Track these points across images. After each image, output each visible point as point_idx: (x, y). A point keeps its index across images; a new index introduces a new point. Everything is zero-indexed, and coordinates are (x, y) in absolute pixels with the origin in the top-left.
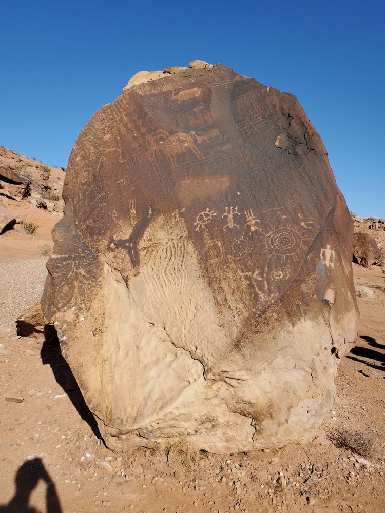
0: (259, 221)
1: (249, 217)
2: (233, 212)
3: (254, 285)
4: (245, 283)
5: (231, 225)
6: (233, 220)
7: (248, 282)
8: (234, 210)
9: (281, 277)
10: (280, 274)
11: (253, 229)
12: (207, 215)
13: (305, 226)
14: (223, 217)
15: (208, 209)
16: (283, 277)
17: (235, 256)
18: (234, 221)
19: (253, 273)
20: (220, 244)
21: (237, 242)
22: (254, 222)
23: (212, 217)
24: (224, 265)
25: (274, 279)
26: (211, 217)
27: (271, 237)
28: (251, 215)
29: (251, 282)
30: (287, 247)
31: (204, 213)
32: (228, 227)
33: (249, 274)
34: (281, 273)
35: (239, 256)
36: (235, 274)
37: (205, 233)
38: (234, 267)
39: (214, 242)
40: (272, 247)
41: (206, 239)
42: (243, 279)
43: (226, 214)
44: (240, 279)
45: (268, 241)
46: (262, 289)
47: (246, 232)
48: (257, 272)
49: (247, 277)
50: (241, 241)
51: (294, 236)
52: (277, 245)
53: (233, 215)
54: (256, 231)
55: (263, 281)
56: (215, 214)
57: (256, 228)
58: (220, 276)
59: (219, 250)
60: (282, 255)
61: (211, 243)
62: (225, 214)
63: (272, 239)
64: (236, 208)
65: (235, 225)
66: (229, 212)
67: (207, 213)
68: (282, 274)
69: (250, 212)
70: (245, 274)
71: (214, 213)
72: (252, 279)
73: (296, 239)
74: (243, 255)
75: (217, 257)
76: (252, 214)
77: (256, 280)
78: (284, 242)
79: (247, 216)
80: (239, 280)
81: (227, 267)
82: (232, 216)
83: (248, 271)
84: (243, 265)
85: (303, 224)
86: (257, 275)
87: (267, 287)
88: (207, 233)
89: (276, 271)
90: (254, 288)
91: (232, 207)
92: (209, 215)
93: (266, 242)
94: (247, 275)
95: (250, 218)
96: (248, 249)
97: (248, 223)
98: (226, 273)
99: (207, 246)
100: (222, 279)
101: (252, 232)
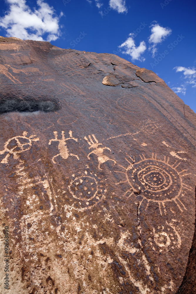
0: (108, 149)
1: (92, 143)
2: (66, 137)
3: (122, 267)
4: (103, 263)
5: (65, 154)
6: (68, 147)
7: (110, 261)
8: (67, 136)
9: (168, 243)
10: (165, 237)
11: (102, 160)
12: (23, 141)
13: (177, 157)
14: (50, 144)
15: (25, 133)
16: (172, 244)
17: (77, 206)
18: (69, 150)
19: (117, 238)
20: (46, 185)
21: (78, 181)
22: (101, 150)
23: (32, 143)
24: (56, 225)
25: (158, 248)
26: (30, 144)
27: (134, 172)
28: (95, 142)
29: (116, 261)
30: (162, 188)
31: (18, 138)
32: (60, 157)
33: (110, 241)
34: (166, 235)
35: (83, 206)
36: (80, 243)
37: (18, 167)
38: (78, 229)
39: (34, 182)
40: (139, 188)
41: (19, 176)
42: (98, 254)
43: (56, 140)
44: (92, 253)
45: (130, 178)
46: (140, 274)
47: (91, 166)
48: (124, 236)
49: (104, 249)
50: (84, 179)
51: (167, 171)
52: (146, 185)
53: (66, 141)
54: (107, 163)
55: (138, 256)
56: (36, 140)
57: (107, 159)
58: (48, 250)
59: (47, 196)
60: (159, 202)
61: (30, 183)
62: (53, 140)
63: (136, 177)
64: (70, 133)
65: (71, 155)
66: (60, 137)
67: (24, 137)
68: (168, 238)
69: (92, 137)
70: (102, 242)
71: (36, 137)
72: (117, 253)
73: (171, 175)
74: (91, 203)
75: (41, 208)
76: (96, 140)
77: (125, 255)
78: (155, 179)
79: (89, 143)
80: (90, 256)
81: (63, 229)
82: (65, 143)
83: (106, 235)
84: (94, 222)
85: (173, 154)
86: (127, 241)
87: (148, 268)
88: (21, 166)
89: (156, 232)
90: (124, 274)
91: (63, 132)
92: (26, 141)
93: (128, 180)
94: (105, 244)
95: (94, 146)
96: (99, 193)
97: (93, 152)
98: (61, 243)
99: (22, 188)
100: (52, 258)
101: (102, 165)
